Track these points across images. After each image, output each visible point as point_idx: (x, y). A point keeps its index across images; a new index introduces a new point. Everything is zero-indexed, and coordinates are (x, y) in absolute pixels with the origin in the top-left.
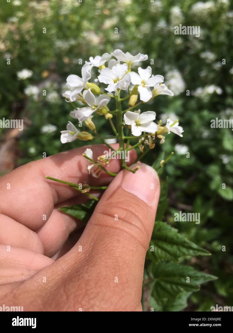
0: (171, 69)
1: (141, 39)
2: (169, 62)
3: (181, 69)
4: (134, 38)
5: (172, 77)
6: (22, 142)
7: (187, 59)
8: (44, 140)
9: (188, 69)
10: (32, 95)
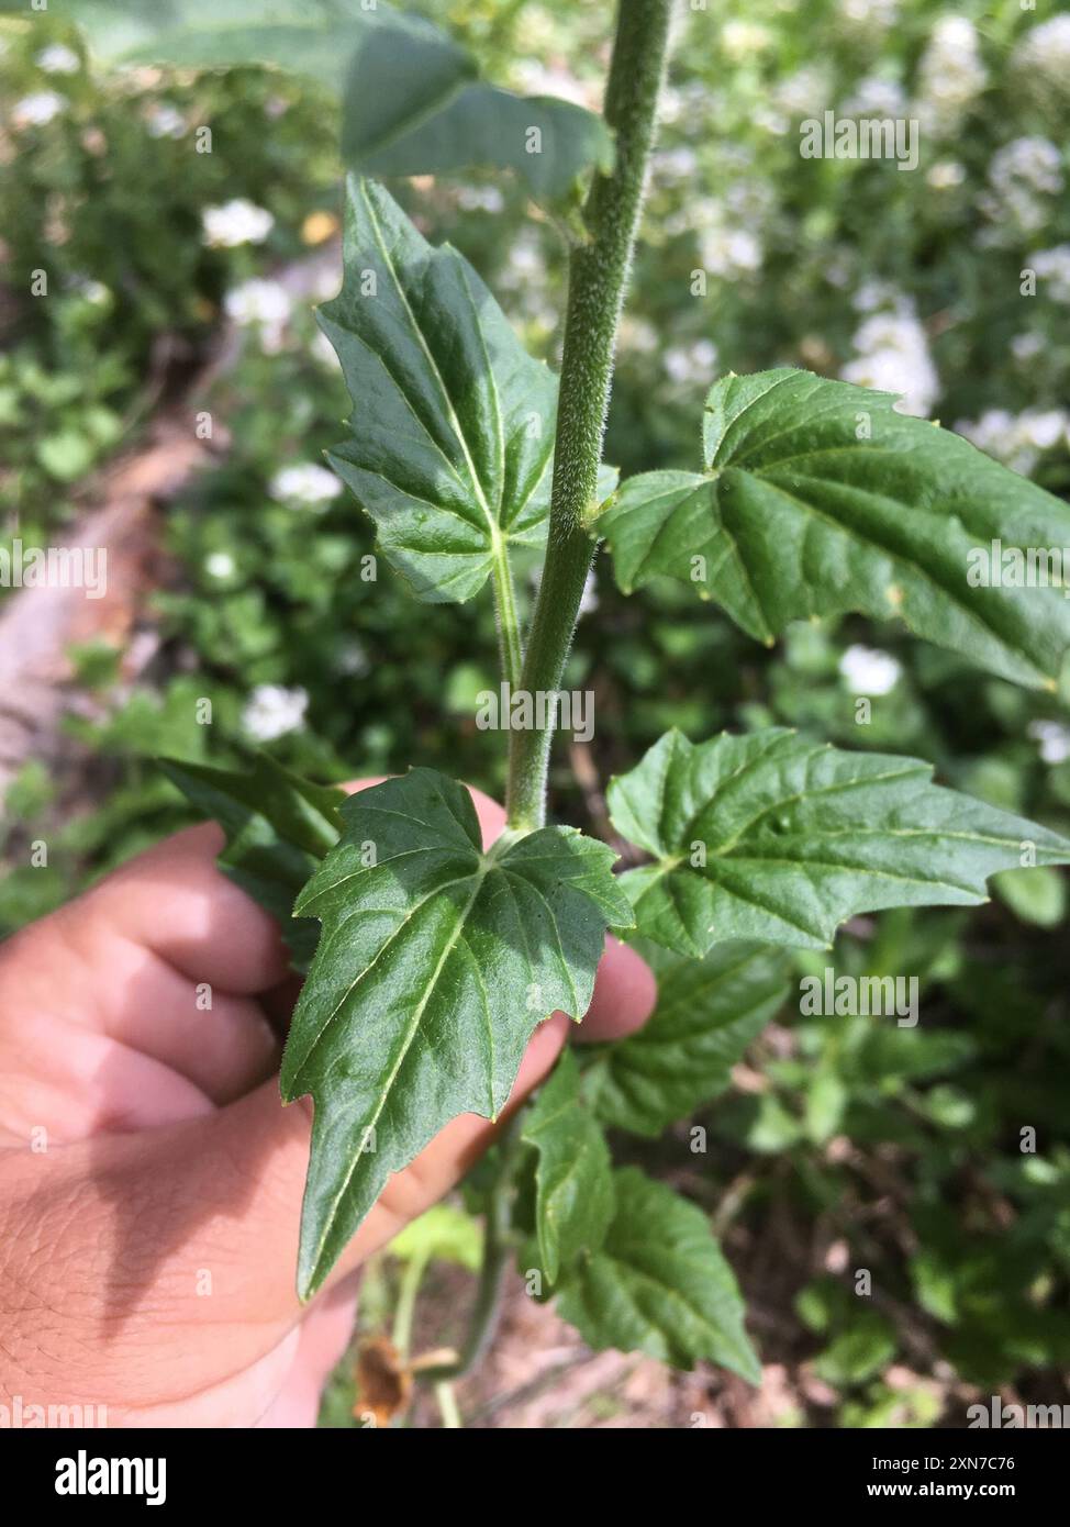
0: (887, 308)
1: (776, 138)
2: (884, 271)
3: (929, 308)
4: (742, 129)
5: (886, 344)
6: (180, 522)
7: (964, 266)
8: (278, 525)
9: (963, 310)
10: (255, 326)
